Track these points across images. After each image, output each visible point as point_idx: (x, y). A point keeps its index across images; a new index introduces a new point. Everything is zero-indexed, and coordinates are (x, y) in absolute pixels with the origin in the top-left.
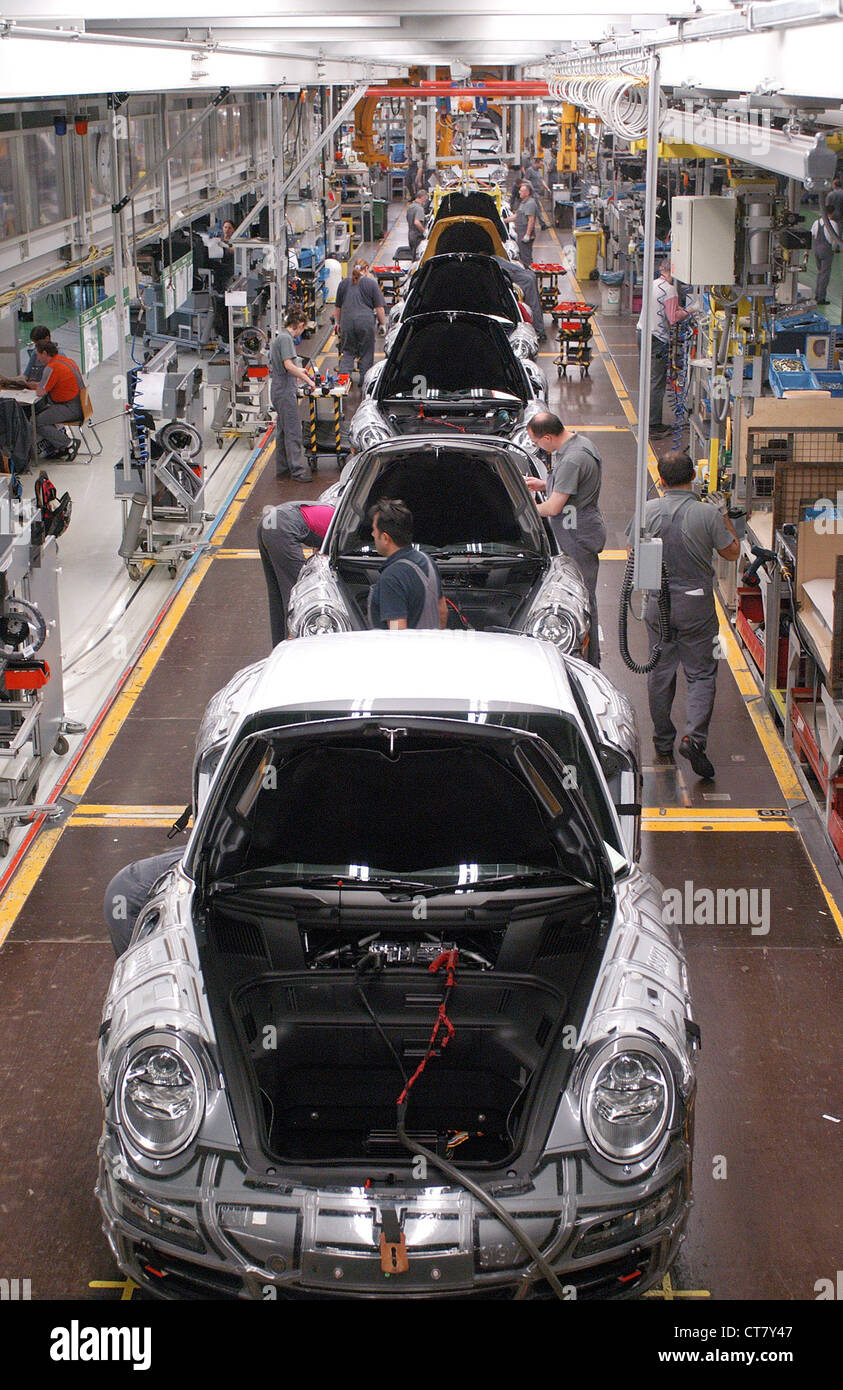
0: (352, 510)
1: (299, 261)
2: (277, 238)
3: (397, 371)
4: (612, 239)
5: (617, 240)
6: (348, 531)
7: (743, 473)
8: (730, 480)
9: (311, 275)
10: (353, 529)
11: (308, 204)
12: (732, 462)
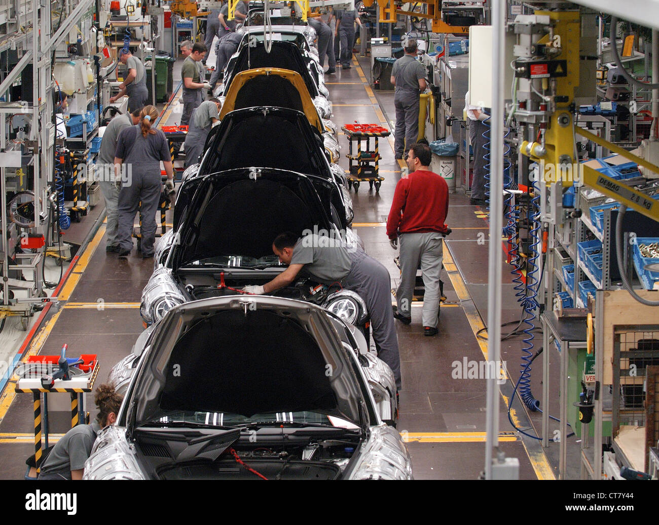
0: (152, 375)
1: (68, 128)
2: (42, 102)
3: (194, 236)
4: (443, 102)
5: (449, 104)
6: (147, 399)
7: (608, 380)
8: (593, 388)
9: (82, 146)
10: (153, 396)
11: (78, 62)
12: (595, 367)
